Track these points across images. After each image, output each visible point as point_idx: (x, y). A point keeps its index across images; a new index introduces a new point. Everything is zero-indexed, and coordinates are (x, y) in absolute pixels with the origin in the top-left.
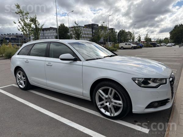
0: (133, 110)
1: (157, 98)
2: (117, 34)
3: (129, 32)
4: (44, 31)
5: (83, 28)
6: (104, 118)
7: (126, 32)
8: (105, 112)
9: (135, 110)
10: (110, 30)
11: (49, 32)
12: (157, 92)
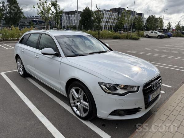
0: (97, 115)
1: (122, 106)
2: (146, 19)
3: (159, 18)
4: (69, 14)
5: (108, 12)
6: (75, 117)
7: (156, 18)
8: (77, 111)
9: (99, 115)
10: (138, 15)
11: (74, 15)
12: (123, 100)
